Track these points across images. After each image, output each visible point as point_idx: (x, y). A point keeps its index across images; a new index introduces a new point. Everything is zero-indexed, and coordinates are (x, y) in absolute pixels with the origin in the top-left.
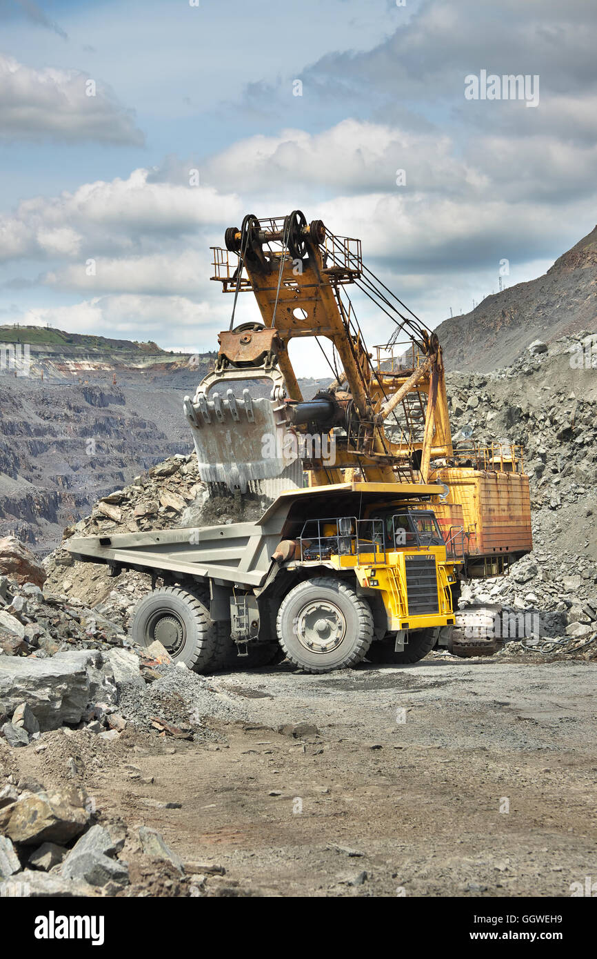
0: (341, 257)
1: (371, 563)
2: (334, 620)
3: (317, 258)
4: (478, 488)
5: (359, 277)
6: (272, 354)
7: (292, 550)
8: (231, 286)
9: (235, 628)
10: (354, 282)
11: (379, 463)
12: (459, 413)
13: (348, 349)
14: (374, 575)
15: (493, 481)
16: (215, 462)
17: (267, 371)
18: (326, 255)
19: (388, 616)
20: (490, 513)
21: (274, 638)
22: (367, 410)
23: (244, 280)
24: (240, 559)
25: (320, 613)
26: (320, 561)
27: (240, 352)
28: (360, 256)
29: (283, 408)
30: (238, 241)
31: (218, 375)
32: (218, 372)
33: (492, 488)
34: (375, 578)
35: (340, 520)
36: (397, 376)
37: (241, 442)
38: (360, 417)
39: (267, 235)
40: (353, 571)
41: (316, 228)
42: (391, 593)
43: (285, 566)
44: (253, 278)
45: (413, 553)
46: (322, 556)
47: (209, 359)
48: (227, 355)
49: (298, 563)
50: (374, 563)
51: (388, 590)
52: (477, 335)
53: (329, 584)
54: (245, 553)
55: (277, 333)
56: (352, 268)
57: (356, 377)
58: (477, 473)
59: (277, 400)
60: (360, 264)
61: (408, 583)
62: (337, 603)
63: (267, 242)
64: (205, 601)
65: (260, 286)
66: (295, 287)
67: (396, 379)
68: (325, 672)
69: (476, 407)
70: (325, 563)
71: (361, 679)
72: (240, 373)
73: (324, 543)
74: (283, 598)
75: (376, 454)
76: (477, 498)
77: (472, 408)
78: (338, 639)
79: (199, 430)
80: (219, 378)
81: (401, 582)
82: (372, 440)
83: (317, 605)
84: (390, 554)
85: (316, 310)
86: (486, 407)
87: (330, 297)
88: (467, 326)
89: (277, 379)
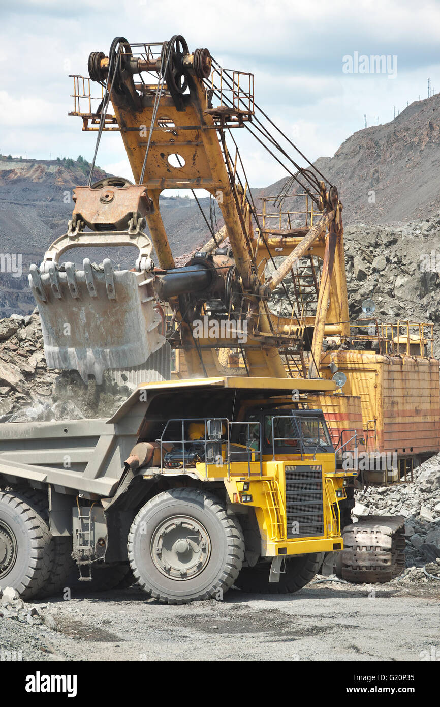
0: (229, 94)
1: (244, 474)
2: (197, 541)
3: (201, 94)
4: (379, 377)
5: (250, 120)
6: (139, 217)
7: (150, 455)
8: (93, 122)
9: (77, 545)
10: (244, 126)
11: (263, 343)
12: (362, 276)
13: (232, 205)
14: (247, 489)
15: (398, 368)
16: (65, 345)
17: (132, 237)
18: (211, 92)
19: (263, 538)
20: (393, 407)
21: (124, 560)
22: (252, 280)
23: (109, 117)
24: (86, 463)
25: (181, 531)
26: (183, 470)
27: (100, 212)
28: (252, 94)
29: (151, 283)
30: (105, 70)
31: (72, 238)
32: (71, 235)
33: (396, 376)
34: (248, 493)
35: (209, 422)
36: (286, 236)
37: (99, 323)
38: (243, 287)
39: (140, 63)
40: (222, 483)
41: (201, 59)
42: (267, 511)
43: (141, 473)
44: (121, 115)
45: (296, 463)
46: (185, 462)
47: (58, 168)
48: (84, 215)
49: (157, 471)
50: (247, 474)
51: (263, 507)
52: (398, 152)
53: (192, 496)
54: (94, 455)
55: (145, 191)
56: (242, 108)
57: (241, 240)
58: (380, 357)
59: (143, 272)
60: (251, 104)
61: (288, 498)
62: (201, 520)
63: (139, 71)
64: (43, 511)
65: (129, 125)
66: (172, 128)
67: (284, 239)
68: (184, 603)
69: (383, 270)
70: (189, 472)
71: (226, 616)
72: (99, 237)
73: (189, 447)
74: (136, 511)
75: (261, 333)
76: (379, 388)
77: (378, 271)
78: (201, 564)
79: (47, 307)
80: (72, 242)
81: (280, 498)
82: (257, 316)
83: (178, 521)
84: (268, 463)
85: (196, 157)
86: (395, 270)
87: (214, 142)
88: (385, 140)
89: (144, 247)
